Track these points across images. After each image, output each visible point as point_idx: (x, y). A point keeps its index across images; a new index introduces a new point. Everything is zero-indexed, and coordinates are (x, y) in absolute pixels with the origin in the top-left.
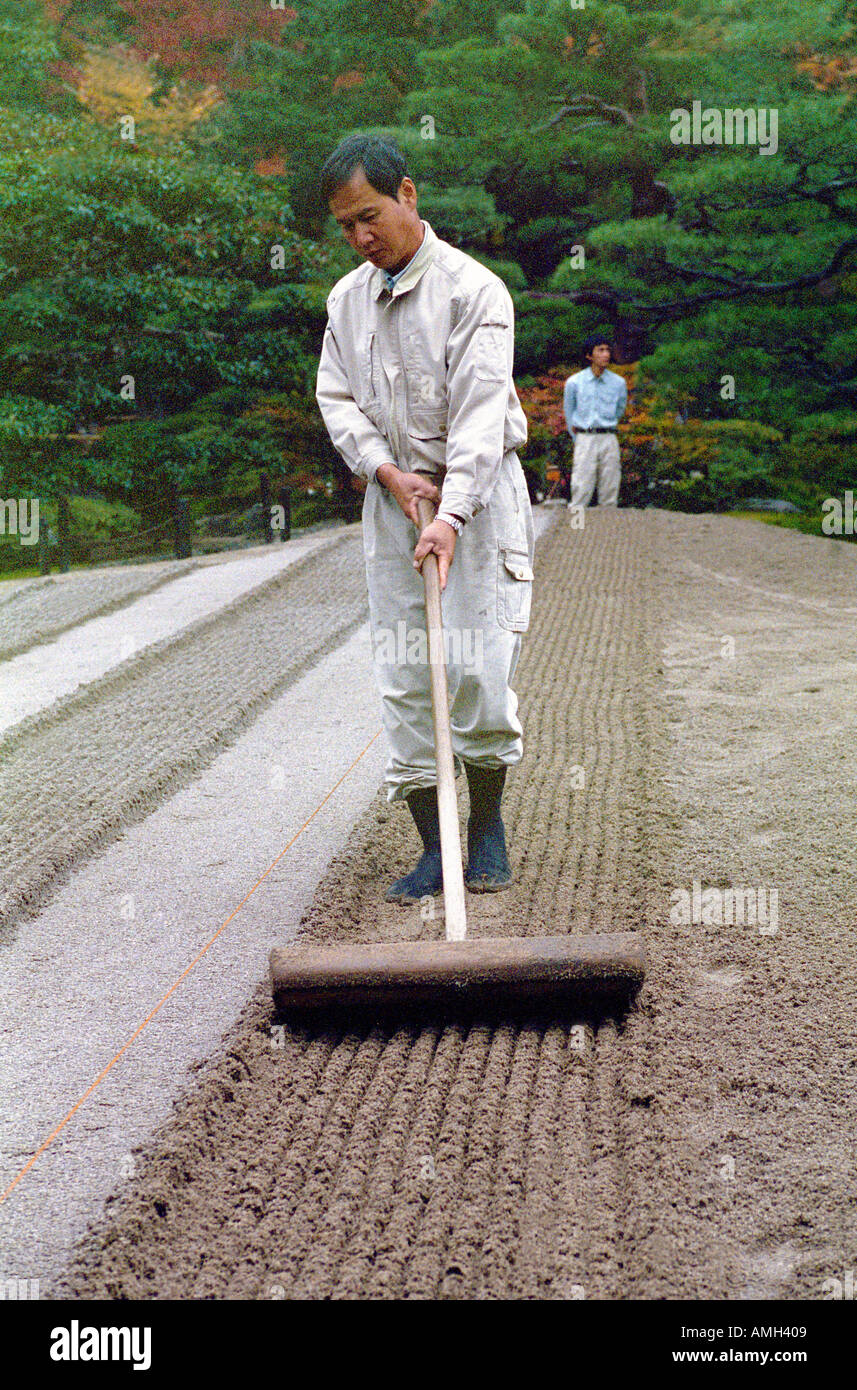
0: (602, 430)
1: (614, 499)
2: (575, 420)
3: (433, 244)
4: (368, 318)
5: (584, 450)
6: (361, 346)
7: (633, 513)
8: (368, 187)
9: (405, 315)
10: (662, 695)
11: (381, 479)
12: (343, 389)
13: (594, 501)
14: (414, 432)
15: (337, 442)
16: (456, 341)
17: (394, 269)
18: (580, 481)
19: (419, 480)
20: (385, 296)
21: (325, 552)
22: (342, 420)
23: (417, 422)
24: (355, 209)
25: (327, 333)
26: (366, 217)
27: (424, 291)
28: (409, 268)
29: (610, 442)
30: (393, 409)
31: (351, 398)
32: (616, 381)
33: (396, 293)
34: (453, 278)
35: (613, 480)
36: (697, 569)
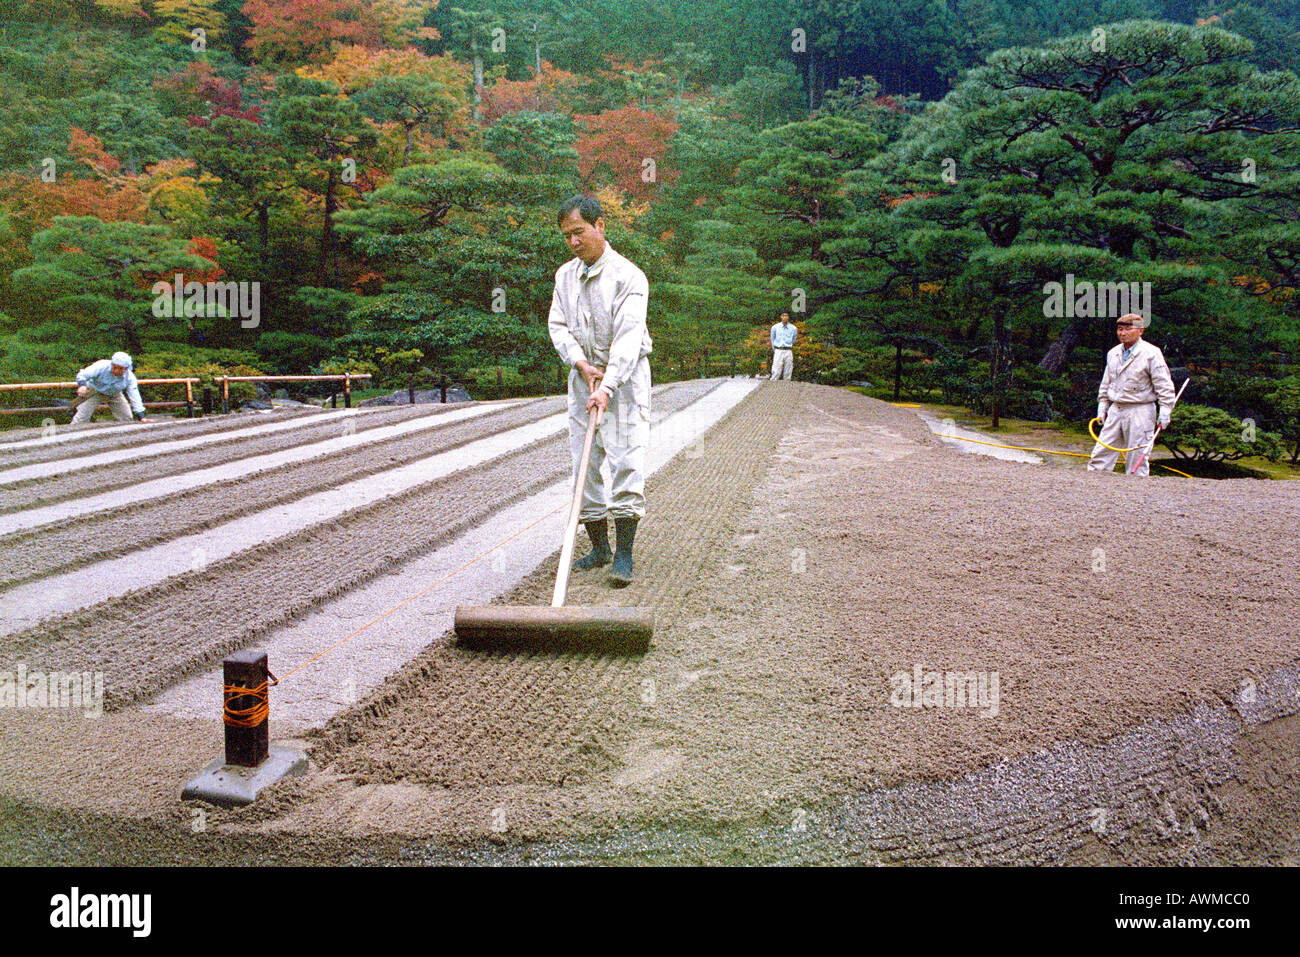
0: (785, 348)
1: (790, 377)
2: (775, 343)
3: (609, 252)
4: (576, 287)
5: (778, 355)
6: (572, 301)
7: (797, 384)
8: (580, 219)
9: (594, 286)
10: (771, 458)
11: (577, 367)
12: (563, 321)
13: (781, 378)
14: (598, 347)
15: (557, 347)
16: (617, 302)
17: (590, 263)
18: (776, 369)
19: (595, 370)
20: (584, 277)
21: (661, 393)
22: (560, 337)
23: (597, 341)
24: (571, 227)
25: (555, 292)
26: (577, 232)
27: (603, 275)
28: (597, 264)
29: (789, 353)
30: (587, 333)
31: (565, 325)
32: (792, 328)
33: (590, 275)
34: (618, 270)
35: (789, 370)
36: (812, 407)
